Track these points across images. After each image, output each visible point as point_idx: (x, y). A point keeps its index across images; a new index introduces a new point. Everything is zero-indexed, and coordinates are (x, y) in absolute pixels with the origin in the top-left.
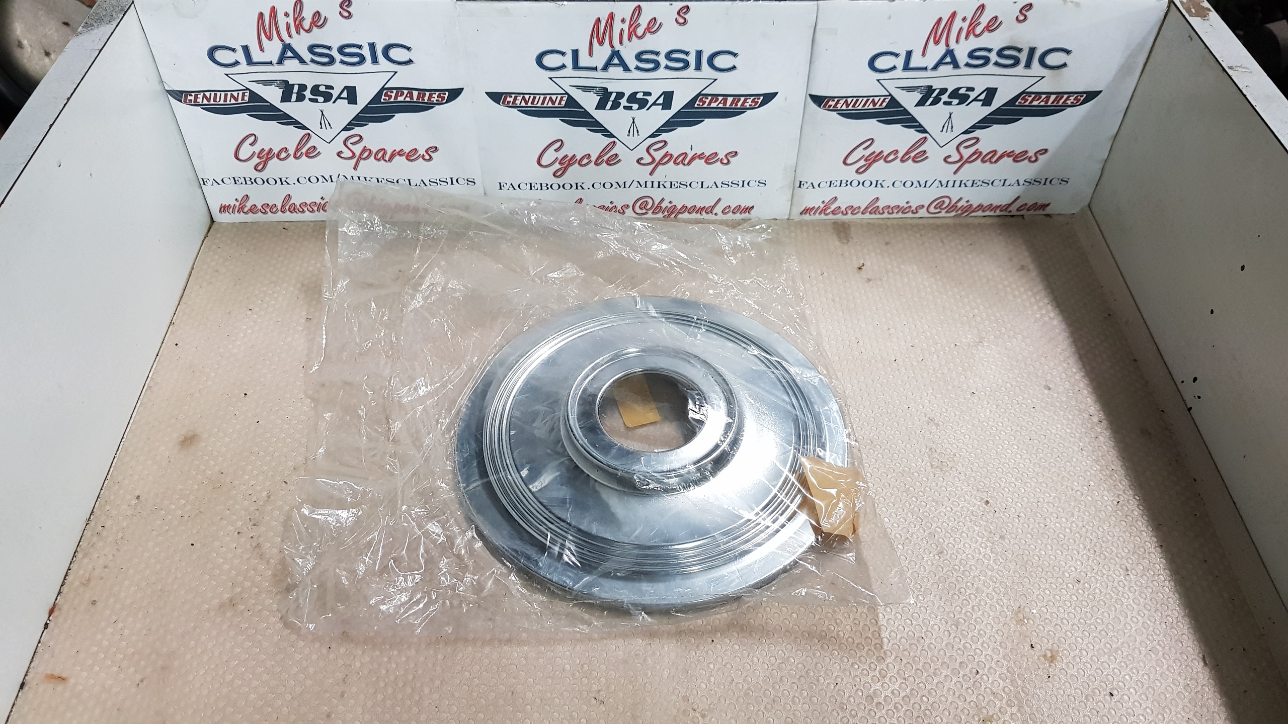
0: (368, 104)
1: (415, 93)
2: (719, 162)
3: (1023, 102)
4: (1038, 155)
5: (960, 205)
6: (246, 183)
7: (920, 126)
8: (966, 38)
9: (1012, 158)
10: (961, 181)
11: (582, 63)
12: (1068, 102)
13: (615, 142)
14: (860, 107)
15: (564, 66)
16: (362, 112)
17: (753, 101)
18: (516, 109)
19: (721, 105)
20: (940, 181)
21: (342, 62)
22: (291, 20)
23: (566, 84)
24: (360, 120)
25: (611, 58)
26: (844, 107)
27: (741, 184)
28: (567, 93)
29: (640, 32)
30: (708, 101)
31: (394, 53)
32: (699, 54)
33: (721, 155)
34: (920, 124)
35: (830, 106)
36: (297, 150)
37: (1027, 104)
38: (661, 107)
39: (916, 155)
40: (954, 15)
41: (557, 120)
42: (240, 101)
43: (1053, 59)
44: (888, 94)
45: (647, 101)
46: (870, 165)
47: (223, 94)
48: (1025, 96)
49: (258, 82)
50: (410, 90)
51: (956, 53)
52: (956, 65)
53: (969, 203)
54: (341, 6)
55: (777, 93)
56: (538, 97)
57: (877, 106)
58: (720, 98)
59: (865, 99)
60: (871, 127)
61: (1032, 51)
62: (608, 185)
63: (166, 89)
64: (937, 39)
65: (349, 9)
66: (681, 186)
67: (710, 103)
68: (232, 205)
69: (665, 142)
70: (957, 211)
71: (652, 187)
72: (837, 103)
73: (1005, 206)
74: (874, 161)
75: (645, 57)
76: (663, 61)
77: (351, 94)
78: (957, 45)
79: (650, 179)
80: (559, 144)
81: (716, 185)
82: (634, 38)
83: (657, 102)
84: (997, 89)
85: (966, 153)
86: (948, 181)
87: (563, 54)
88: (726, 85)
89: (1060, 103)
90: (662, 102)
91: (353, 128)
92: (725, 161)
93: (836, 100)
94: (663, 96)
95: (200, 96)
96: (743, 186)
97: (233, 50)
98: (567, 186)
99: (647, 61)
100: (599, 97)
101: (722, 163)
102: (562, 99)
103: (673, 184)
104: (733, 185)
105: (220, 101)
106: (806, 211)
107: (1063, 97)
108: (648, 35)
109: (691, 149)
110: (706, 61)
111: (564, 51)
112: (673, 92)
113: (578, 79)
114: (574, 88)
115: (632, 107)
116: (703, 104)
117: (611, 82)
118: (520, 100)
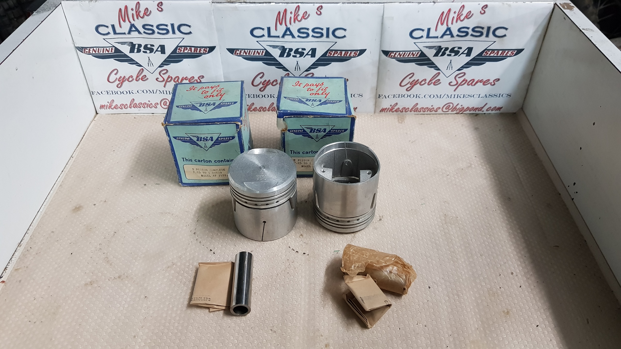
0: (171, 54)
1: (193, 49)
3: (486, 54)
4: (495, 82)
5: (458, 107)
6: (113, 94)
7: (436, 67)
8: (457, 22)
9: (482, 83)
10: (458, 95)
11: (272, 34)
12: (508, 54)
13: (288, 74)
14: (406, 57)
15: (263, 36)
16: (167, 58)
17: (355, 53)
18: (241, 57)
19: (339, 56)
20: (448, 95)
21: (158, 33)
22: (134, 12)
23: (265, 45)
24: (167, 62)
25: (286, 31)
26: (399, 57)
28: (265, 49)
29: (299, 18)
30: (333, 53)
31: (183, 29)
32: (328, 29)
34: (436, 66)
35: (392, 56)
36: (137, 77)
37: (488, 55)
38: (310, 56)
39: (435, 81)
40: (450, 10)
41: (260, 62)
42: (110, 52)
43: (499, 32)
44: (420, 50)
45: (304, 53)
46: (413, 87)
47: (102, 48)
48: (486, 52)
49: (118, 43)
50: (191, 47)
51: (452, 29)
52: (452, 36)
53: (462, 107)
54: (158, 6)
55: (366, 50)
56: (251, 51)
57: (415, 56)
58: (339, 52)
59: (409, 53)
60: (412, 67)
61: (489, 28)
63: (76, 46)
64: (442, 22)
65: (162, 7)
67: (334, 54)
68: (106, 105)
69: (313, 74)
70: (456, 111)
72: (395, 54)
73: (480, 108)
74: (415, 85)
75: (302, 31)
76: (311, 33)
77: (162, 49)
78: (452, 26)
80: (262, 75)
82: (297, 21)
83: (309, 54)
84: (473, 48)
85: (460, 80)
86: (451, 95)
88: (341, 45)
89: (504, 55)
91: (163, 66)
93: (395, 53)
94: (311, 51)
95: (92, 50)
97: (107, 27)
98: (266, 96)
99: (303, 33)
100: (280, 51)
102: (263, 52)
105: (101, 52)
106: (383, 110)
107: (505, 52)
108: (303, 20)
110: (331, 33)
111: (263, 28)
112: (316, 48)
113: (270, 42)
114: (269, 46)
115: (296, 56)
116: (330, 55)
117: (286, 43)
118: (243, 52)
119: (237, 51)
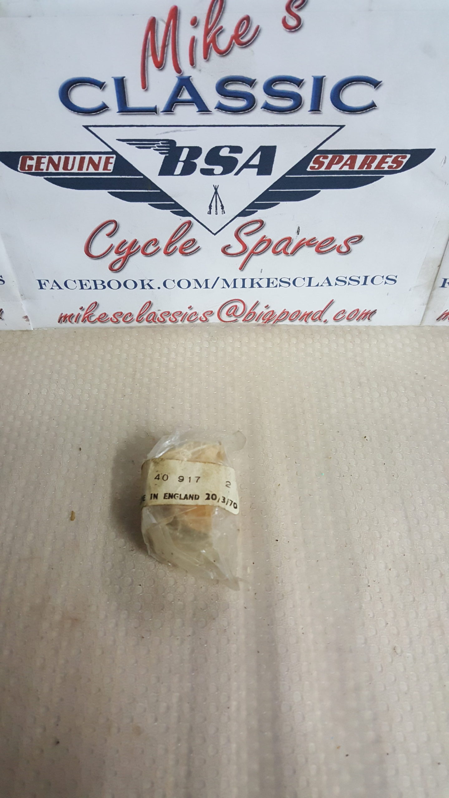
2: (335, 251)
11: (132, 101)
13: (190, 223)
15: (103, 108)
17: (395, 161)
18: (41, 178)
19: (346, 168)
23: (112, 137)
25: (177, 91)
27: (362, 280)
28: (114, 152)
29: (223, 42)
30: (326, 162)
32: (319, 82)
33: (339, 242)
38: (256, 170)
41: (104, 194)
45: (236, 161)
55: (433, 149)
56: (71, 157)
58: (346, 157)
62: (184, 284)
66: (281, 284)
67: (329, 166)
69: (262, 223)
71: (244, 286)
75: (232, 88)
76: (261, 97)
79: (240, 275)
80: (111, 227)
81: (329, 282)
82: (214, 55)
83: (251, 163)
87: (101, 85)
88: (358, 134)
90: (257, 163)
92: (344, 249)
94: (260, 153)
96: (365, 284)
98: (130, 284)
99: (236, 95)
100: (164, 156)
101: (340, 252)
102: (107, 160)
103: (271, 281)
104: (351, 282)
108: (237, 48)
109: (298, 232)
110: (329, 96)
111: (102, 81)
112: (275, 147)
113: (129, 127)
114: (125, 143)
115: (213, 170)
116: (318, 168)
117: (180, 131)
118: (46, 164)
119: (28, 159)
